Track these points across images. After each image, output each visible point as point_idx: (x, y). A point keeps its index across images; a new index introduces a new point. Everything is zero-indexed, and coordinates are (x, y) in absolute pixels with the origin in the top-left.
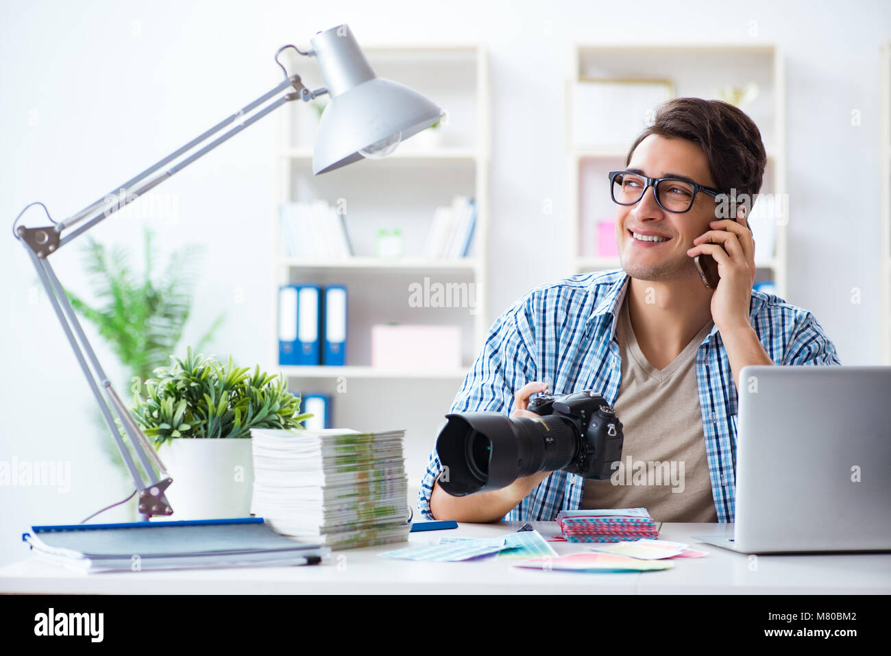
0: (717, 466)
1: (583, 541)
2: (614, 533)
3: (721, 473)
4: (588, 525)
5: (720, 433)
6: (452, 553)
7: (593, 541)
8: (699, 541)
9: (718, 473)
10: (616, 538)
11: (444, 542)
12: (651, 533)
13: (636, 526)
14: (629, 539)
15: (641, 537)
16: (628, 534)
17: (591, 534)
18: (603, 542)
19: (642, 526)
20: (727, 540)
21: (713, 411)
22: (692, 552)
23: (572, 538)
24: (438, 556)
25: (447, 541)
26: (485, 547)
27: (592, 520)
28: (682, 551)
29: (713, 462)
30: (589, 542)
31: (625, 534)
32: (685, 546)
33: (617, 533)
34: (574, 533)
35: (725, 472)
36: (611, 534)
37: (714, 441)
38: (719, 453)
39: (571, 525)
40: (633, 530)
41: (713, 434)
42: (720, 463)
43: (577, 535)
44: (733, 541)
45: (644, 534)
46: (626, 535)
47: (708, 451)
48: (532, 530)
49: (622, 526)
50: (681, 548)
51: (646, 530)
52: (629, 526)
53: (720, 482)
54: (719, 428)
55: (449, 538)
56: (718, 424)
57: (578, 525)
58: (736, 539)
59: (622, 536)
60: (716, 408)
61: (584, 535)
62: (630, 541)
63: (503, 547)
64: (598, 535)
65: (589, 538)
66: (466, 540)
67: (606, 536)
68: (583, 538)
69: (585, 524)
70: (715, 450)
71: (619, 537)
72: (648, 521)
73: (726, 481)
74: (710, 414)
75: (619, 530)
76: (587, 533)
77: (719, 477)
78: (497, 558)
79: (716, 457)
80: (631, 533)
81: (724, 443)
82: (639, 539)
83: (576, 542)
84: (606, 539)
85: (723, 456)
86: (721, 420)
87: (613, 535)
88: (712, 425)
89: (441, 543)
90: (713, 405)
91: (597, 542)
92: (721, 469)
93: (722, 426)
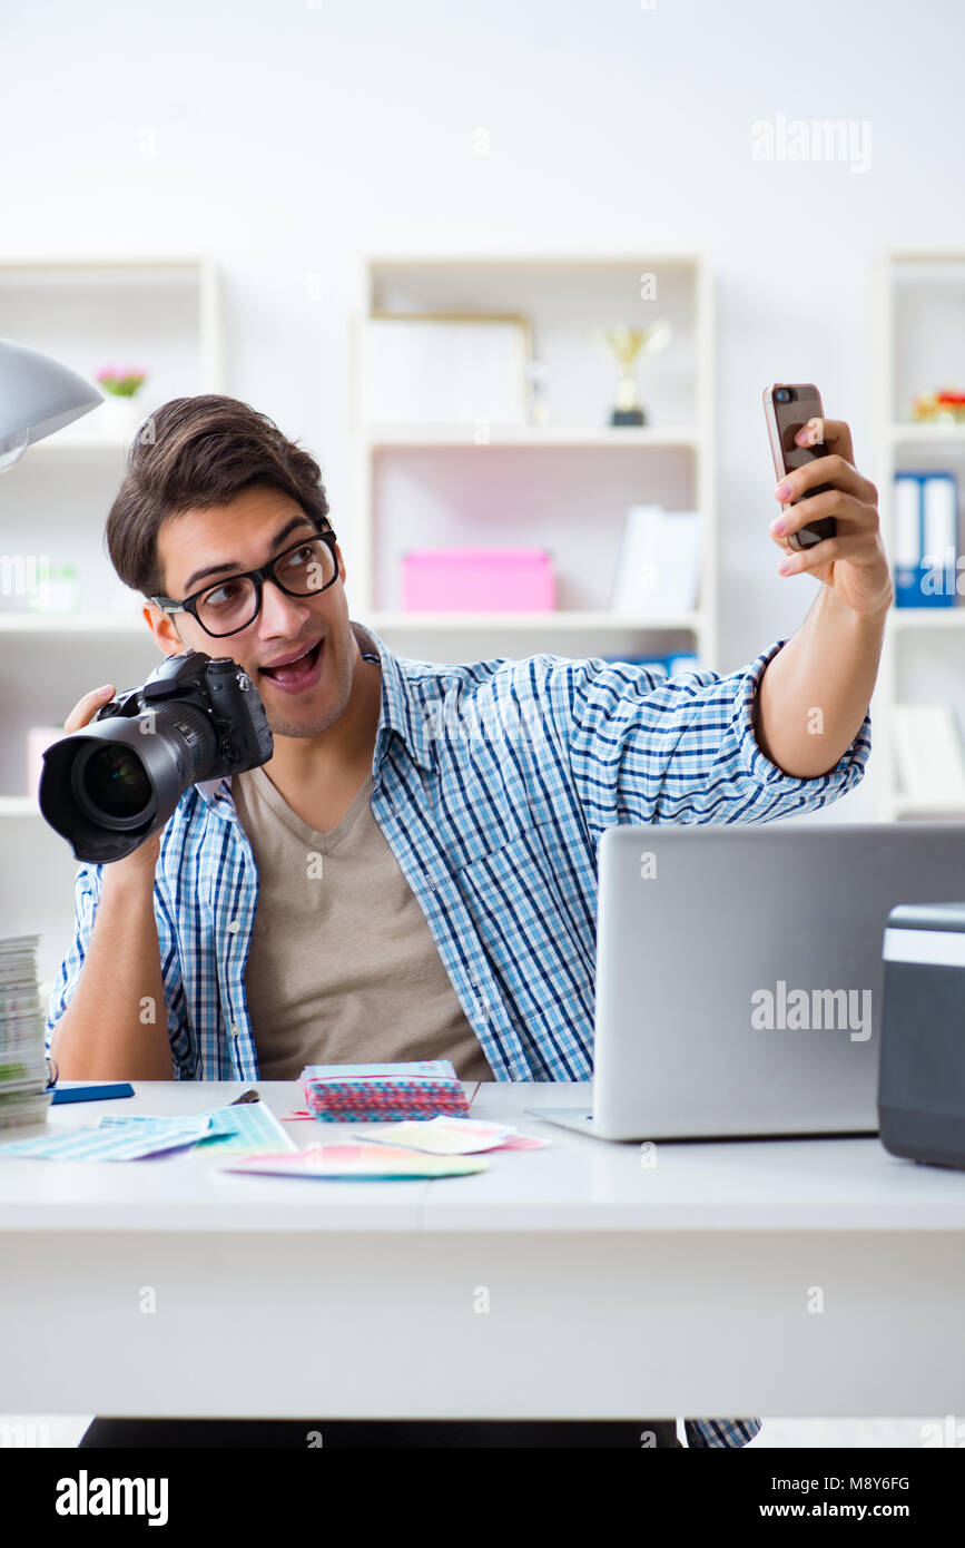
0: (457, 957)
1: (343, 1120)
2: (395, 1106)
3: (467, 967)
4: (350, 1092)
5: (447, 903)
6: (117, 1144)
7: (359, 1118)
8: (538, 1119)
9: (462, 968)
10: (397, 1114)
11: (107, 1123)
12: (457, 1106)
13: (431, 1094)
14: (420, 1115)
15: (439, 1111)
16: (417, 1106)
17: (355, 1108)
18: (375, 1120)
19: (442, 1094)
20: (584, 1117)
21: (426, 873)
22: (521, 1140)
23: (323, 1115)
24: (93, 1152)
25: (110, 1122)
26: (173, 1132)
27: (356, 1084)
28: (506, 1138)
29: (449, 953)
30: (353, 1120)
31: (412, 1108)
32: (510, 1130)
33: (400, 1106)
34: (327, 1106)
35: (472, 964)
36: (389, 1108)
37: (442, 919)
38: (455, 936)
39: (322, 1092)
40: (425, 1100)
41: (437, 907)
42: (461, 951)
43: (332, 1109)
44: (591, 1118)
45: (445, 1106)
46: (415, 1109)
47: (436, 937)
48: (256, 1101)
49: (408, 1094)
50: (505, 1134)
51: (448, 1101)
52: (419, 1093)
53: (467, 983)
54: (443, 896)
55: (116, 1117)
56: (441, 890)
57: (333, 1092)
58: (596, 1115)
59: (408, 1110)
60: (429, 868)
61: (344, 1109)
62: (421, 1119)
63: (207, 1133)
64: (367, 1109)
65: (353, 1115)
66: (142, 1120)
67: (379, 1112)
68: (342, 1115)
69: (344, 1090)
70: (447, 932)
71: (403, 1112)
72: (451, 1085)
73: (477, 978)
74: (423, 878)
75: (402, 1100)
76: (349, 1106)
77: (464, 975)
78: (193, 1153)
79: (452, 943)
80: (423, 1106)
81: (459, 918)
82: (436, 1116)
83: (330, 1120)
84: (382, 1115)
85: (462, 939)
86: (443, 882)
87: (392, 1109)
88: (431, 895)
89: (102, 1126)
90: (422, 865)
91: (365, 1120)
92: (465, 961)
93: (448, 892)
